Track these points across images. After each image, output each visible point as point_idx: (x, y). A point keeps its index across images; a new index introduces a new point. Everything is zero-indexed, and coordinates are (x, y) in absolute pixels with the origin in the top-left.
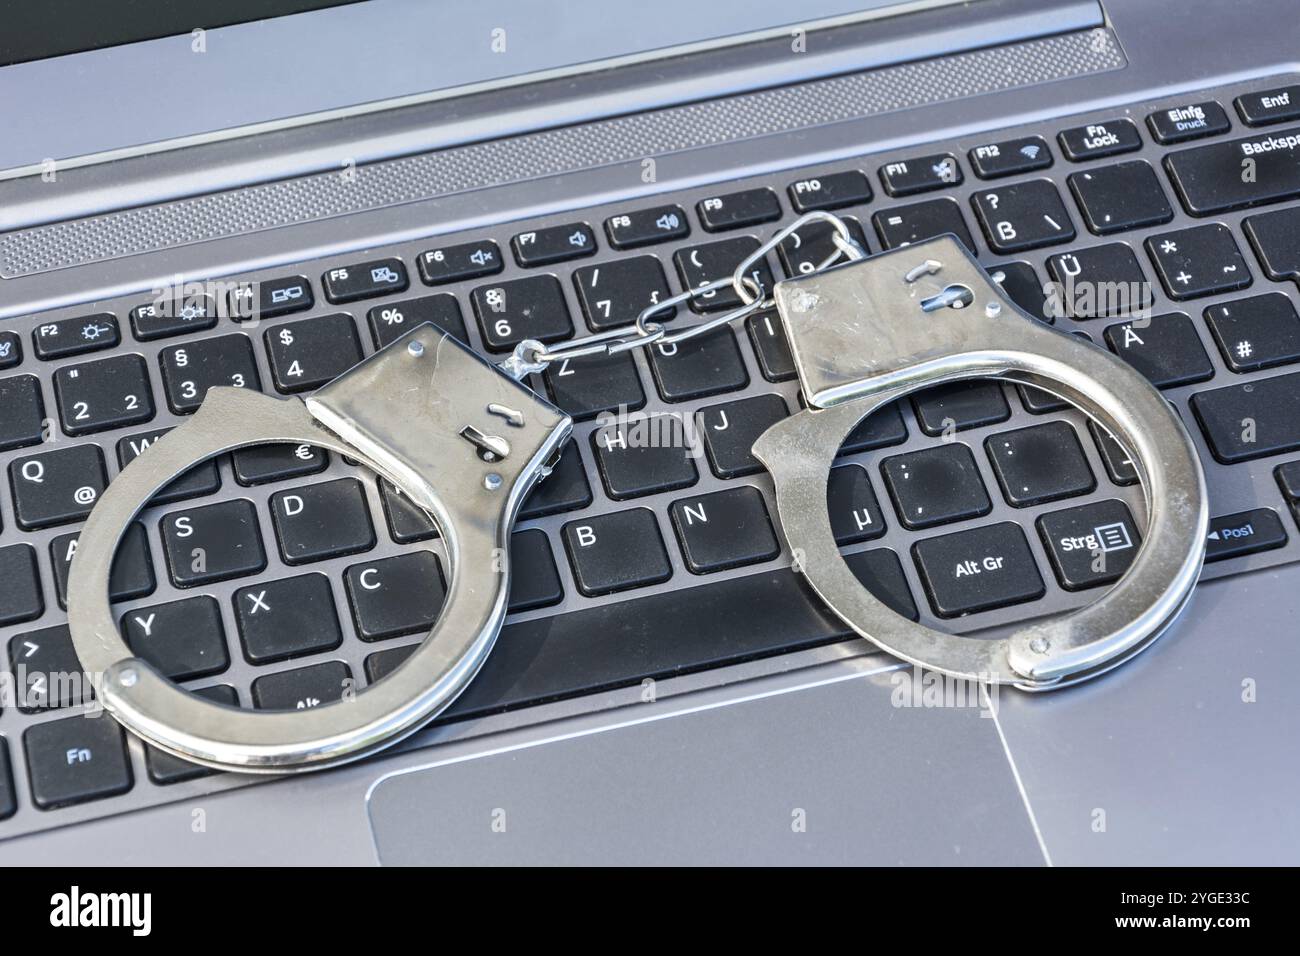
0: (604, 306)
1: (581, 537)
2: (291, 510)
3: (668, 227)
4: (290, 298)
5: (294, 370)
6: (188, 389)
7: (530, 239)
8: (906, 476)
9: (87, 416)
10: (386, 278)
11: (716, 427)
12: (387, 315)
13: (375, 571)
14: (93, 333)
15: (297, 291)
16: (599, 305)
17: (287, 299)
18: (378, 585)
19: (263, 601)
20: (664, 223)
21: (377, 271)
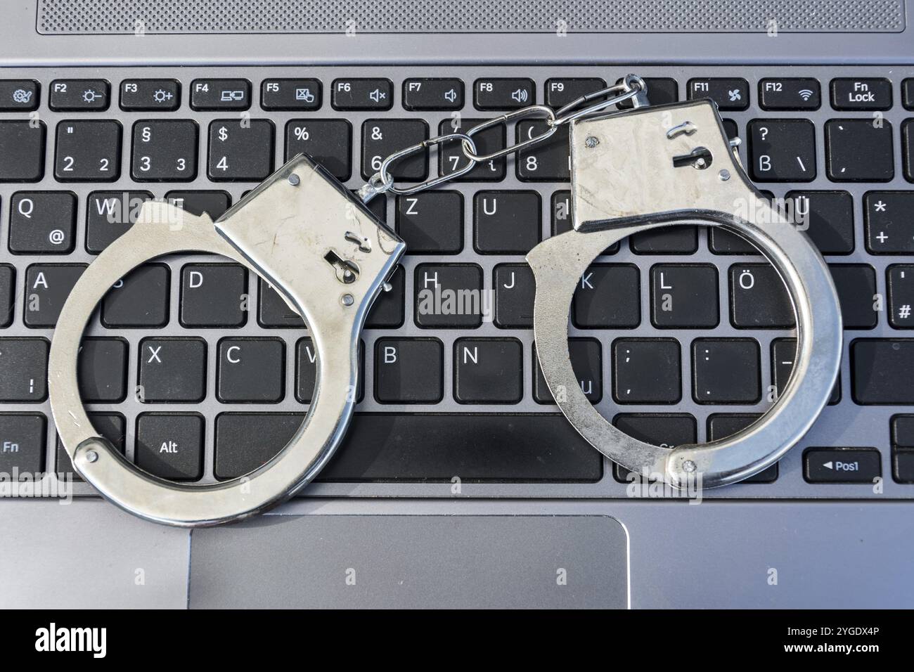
0: (454, 160)
1: (386, 355)
2: (193, 284)
3: (519, 100)
4: (233, 99)
5: (222, 164)
6: (145, 163)
7: (416, 87)
8: (628, 360)
9: (72, 169)
10: (305, 98)
11: (505, 285)
12: (298, 132)
13: (239, 349)
14: (90, 97)
15: (239, 95)
16: (451, 158)
17: (231, 100)
18: (238, 360)
19: (157, 354)
20: (517, 95)
21: (300, 90)
